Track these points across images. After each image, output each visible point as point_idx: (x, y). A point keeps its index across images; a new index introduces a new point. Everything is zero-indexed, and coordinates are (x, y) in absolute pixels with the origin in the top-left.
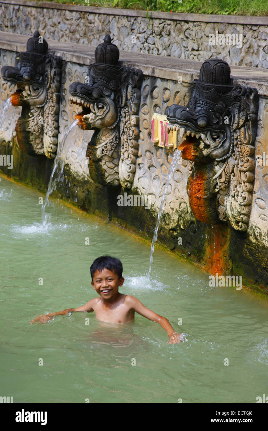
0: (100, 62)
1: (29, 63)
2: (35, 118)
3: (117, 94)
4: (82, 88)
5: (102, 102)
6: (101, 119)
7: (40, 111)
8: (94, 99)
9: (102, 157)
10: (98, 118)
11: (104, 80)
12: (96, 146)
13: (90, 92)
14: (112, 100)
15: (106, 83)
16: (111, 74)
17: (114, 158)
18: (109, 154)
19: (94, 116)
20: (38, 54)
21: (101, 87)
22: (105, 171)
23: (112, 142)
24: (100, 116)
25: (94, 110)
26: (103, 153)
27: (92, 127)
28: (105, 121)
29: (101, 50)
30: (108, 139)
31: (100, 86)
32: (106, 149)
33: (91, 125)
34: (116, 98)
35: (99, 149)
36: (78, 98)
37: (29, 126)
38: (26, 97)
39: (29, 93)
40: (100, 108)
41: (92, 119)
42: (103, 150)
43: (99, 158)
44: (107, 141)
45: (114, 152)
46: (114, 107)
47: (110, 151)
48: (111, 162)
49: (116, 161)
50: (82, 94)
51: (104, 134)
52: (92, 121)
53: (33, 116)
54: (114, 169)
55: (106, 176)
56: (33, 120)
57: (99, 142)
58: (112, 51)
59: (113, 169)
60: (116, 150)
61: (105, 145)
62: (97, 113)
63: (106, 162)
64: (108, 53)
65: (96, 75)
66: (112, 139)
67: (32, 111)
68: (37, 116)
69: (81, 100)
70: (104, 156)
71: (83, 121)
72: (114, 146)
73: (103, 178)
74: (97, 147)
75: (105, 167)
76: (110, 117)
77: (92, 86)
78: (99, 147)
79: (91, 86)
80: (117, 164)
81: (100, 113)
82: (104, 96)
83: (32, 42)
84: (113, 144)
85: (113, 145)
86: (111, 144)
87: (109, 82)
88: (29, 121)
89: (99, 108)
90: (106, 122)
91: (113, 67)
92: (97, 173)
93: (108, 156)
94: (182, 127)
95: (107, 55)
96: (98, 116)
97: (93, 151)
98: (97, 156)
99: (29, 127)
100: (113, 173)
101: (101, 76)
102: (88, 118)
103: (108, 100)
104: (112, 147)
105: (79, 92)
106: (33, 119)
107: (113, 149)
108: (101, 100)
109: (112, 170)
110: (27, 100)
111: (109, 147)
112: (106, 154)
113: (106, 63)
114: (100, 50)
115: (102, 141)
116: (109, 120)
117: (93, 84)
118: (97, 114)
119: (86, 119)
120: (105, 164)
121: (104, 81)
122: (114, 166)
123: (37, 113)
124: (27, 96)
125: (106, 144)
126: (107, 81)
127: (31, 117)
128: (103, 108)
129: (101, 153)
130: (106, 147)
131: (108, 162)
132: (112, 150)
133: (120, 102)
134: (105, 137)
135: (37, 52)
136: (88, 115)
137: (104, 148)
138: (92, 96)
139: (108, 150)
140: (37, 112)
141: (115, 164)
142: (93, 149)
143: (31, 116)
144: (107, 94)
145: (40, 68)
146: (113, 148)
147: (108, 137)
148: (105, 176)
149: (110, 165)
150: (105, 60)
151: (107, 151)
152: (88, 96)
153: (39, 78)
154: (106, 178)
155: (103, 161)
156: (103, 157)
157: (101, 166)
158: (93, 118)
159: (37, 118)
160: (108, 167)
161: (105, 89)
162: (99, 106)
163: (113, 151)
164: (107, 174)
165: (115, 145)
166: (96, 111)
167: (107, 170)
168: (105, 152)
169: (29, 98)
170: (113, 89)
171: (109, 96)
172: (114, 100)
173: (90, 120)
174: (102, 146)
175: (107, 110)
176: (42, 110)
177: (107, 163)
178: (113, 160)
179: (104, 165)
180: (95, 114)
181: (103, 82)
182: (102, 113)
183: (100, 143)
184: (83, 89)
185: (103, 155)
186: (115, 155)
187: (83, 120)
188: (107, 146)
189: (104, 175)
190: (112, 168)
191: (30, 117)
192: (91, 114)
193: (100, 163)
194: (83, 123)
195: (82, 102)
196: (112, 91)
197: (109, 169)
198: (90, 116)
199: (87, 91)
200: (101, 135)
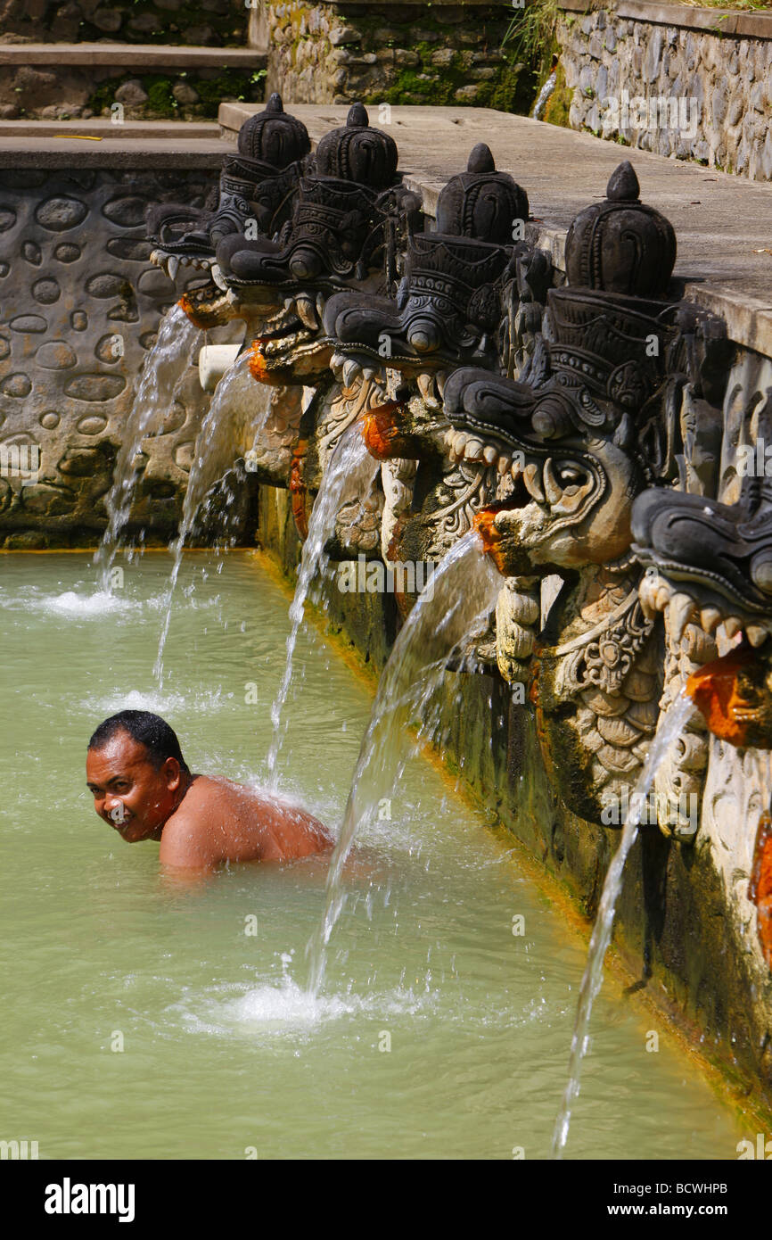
0: (582, 284)
1: (436, 280)
2: (461, 511)
3: (643, 424)
4: (483, 396)
5: (578, 455)
6: (573, 530)
7: (483, 482)
8: (541, 441)
9: (578, 695)
10: (558, 525)
11: (583, 361)
12: (556, 644)
13: (524, 412)
14: (619, 446)
15: (594, 376)
16: (615, 335)
17: (633, 704)
18: (609, 681)
19: (540, 514)
20: (475, 242)
21: (571, 393)
22: (593, 757)
23: (622, 633)
24: (565, 515)
25: (543, 490)
26: (580, 678)
27: (535, 561)
28: (587, 540)
29: (583, 233)
30: (608, 617)
31: (564, 388)
32: (597, 662)
33: (531, 554)
34: (641, 440)
35: (566, 659)
36: (470, 437)
37: (431, 544)
38: (421, 421)
39: (432, 402)
40: (569, 481)
41: (530, 530)
42: (582, 666)
43: (564, 699)
44: (600, 628)
45: (636, 676)
46: (627, 479)
47: (611, 670)
48: (621, 717)
49: (642, 715)
50: (483, 421)
51: (590, 596)
52: (533, 538)
53: (453, 499)
54: (635, 750)
55: (598, 781)
56: (450, 519)
57: (568, 630)
58: (630, 237)
59: (629, 748)
60: (644, 668)
61: (593, 645)
62: (555, 503)
63: (597, 717)
64: (611, 246)
65: (557, 340)
66: (624, 616)
67: (448, 481)
68: (468, 501)
69: (484, 445)
70: (586, 689)
71: (496, 539)
72: (630, 650)
73: (584, 787)
74: (560, 650)
75: (591, 740)
76: (609, 521)
77: (537, 388)
78: (568, 649)
79: (535, 385)
80: (647, 728)
81: (567, 504)
82: (582, 429)
83: (454, 194)
84: (626, 638)
85: (629, 644)
86: (617, 641)
87: (607, 371)
88: (432, 523)
89: (563, 483)
90: (591, 545)
91: (624, 303)
92: (561, 764)
93: (604, 691)
94: (678, 592)
95: (606, 254)
96: (558, 516)
97: (546, 669)
98: (557, 692)
99: (433, 549)
100: (626, 768)
101: (572, 343)
102: (517, 525)
103: (600, 449)
104: (623, 653)
105: (472, 412)
106: (451, 514)
107: (625, 663)
108: (569, 448)
109: (624, 754)
110: (427, 433)
111: (609, 653)
112: (596, 682)
113: (602, 288)
114: (579, 233)
115: (584, 627)
116: (605, 536)
117: (545, 379)
118: (555, 508)
119: (507, 528)
120: (594, 725)
121: (585, 367)
122: (633, 736)
123: (469, 490)
124: (428, 418)
125: (596, 640)
126: (598, 367)
127: (444, 507)
128: (581, 480)
129: (574, 677)
130: (594, 653)
131: (604, 717)
132: (621, 664)
133: (659, 457)
134: (593, 607)
135: (473, 235)
136: (515, 511)
137: (586, 657)
138: (533, 431)
139: (603, 665)
140: (470, 483)
141: (637, 730)
142: (543, 660)
143: (443, 499)
144: (597, 420)
145: (479, 299)
146: (626, 658)
147: (609, 610)
148: (591, 779)
149: (617, 731)
150: (600, 275)
151: (598, 669)
152: (511, 432)
153: (477, 342)
154: (600, 790)
155: (584, 715)
156: (585, 696)
157: (574, 737)
158: (537, 523)
159: (468, 507)
160: (607, 742)
161: (585, 399)
162: (565, 474)
163: (626, 670)
164: (600, 772)
165: (635, 642)
166: (551, 497)
167: (600, 755)
168: (589, 675)
169: (431, 426)
170: (623, 399)
171: (606, 432)
172: (630, 448)
173: (521, 534)
174: (580, 648)
175: (600, 492)
176: (489, 477)
177: (601, 721)
178: (628, 710)
179: (586, 731)
180: (545, 505)
181: (580, 368)
182: (575, 503)
183: (574, 635)
184: (486, 398)
185: (581, 685)
186: (639, 688)
187: (493, 531)
188: (601, 645)
189: (588, 774)
190: (623, 748)
191: (438, 506)
192: (531, 507)
193: (571, 721)
194: (496, 546)
195: (489, 453)
196: (621, 407)
197: (611, 750)
198: (527, 516)
199: (506, 407)
200: (580, 597)
